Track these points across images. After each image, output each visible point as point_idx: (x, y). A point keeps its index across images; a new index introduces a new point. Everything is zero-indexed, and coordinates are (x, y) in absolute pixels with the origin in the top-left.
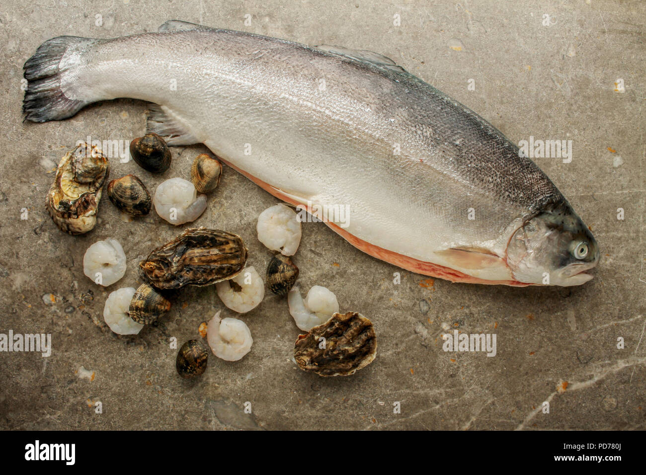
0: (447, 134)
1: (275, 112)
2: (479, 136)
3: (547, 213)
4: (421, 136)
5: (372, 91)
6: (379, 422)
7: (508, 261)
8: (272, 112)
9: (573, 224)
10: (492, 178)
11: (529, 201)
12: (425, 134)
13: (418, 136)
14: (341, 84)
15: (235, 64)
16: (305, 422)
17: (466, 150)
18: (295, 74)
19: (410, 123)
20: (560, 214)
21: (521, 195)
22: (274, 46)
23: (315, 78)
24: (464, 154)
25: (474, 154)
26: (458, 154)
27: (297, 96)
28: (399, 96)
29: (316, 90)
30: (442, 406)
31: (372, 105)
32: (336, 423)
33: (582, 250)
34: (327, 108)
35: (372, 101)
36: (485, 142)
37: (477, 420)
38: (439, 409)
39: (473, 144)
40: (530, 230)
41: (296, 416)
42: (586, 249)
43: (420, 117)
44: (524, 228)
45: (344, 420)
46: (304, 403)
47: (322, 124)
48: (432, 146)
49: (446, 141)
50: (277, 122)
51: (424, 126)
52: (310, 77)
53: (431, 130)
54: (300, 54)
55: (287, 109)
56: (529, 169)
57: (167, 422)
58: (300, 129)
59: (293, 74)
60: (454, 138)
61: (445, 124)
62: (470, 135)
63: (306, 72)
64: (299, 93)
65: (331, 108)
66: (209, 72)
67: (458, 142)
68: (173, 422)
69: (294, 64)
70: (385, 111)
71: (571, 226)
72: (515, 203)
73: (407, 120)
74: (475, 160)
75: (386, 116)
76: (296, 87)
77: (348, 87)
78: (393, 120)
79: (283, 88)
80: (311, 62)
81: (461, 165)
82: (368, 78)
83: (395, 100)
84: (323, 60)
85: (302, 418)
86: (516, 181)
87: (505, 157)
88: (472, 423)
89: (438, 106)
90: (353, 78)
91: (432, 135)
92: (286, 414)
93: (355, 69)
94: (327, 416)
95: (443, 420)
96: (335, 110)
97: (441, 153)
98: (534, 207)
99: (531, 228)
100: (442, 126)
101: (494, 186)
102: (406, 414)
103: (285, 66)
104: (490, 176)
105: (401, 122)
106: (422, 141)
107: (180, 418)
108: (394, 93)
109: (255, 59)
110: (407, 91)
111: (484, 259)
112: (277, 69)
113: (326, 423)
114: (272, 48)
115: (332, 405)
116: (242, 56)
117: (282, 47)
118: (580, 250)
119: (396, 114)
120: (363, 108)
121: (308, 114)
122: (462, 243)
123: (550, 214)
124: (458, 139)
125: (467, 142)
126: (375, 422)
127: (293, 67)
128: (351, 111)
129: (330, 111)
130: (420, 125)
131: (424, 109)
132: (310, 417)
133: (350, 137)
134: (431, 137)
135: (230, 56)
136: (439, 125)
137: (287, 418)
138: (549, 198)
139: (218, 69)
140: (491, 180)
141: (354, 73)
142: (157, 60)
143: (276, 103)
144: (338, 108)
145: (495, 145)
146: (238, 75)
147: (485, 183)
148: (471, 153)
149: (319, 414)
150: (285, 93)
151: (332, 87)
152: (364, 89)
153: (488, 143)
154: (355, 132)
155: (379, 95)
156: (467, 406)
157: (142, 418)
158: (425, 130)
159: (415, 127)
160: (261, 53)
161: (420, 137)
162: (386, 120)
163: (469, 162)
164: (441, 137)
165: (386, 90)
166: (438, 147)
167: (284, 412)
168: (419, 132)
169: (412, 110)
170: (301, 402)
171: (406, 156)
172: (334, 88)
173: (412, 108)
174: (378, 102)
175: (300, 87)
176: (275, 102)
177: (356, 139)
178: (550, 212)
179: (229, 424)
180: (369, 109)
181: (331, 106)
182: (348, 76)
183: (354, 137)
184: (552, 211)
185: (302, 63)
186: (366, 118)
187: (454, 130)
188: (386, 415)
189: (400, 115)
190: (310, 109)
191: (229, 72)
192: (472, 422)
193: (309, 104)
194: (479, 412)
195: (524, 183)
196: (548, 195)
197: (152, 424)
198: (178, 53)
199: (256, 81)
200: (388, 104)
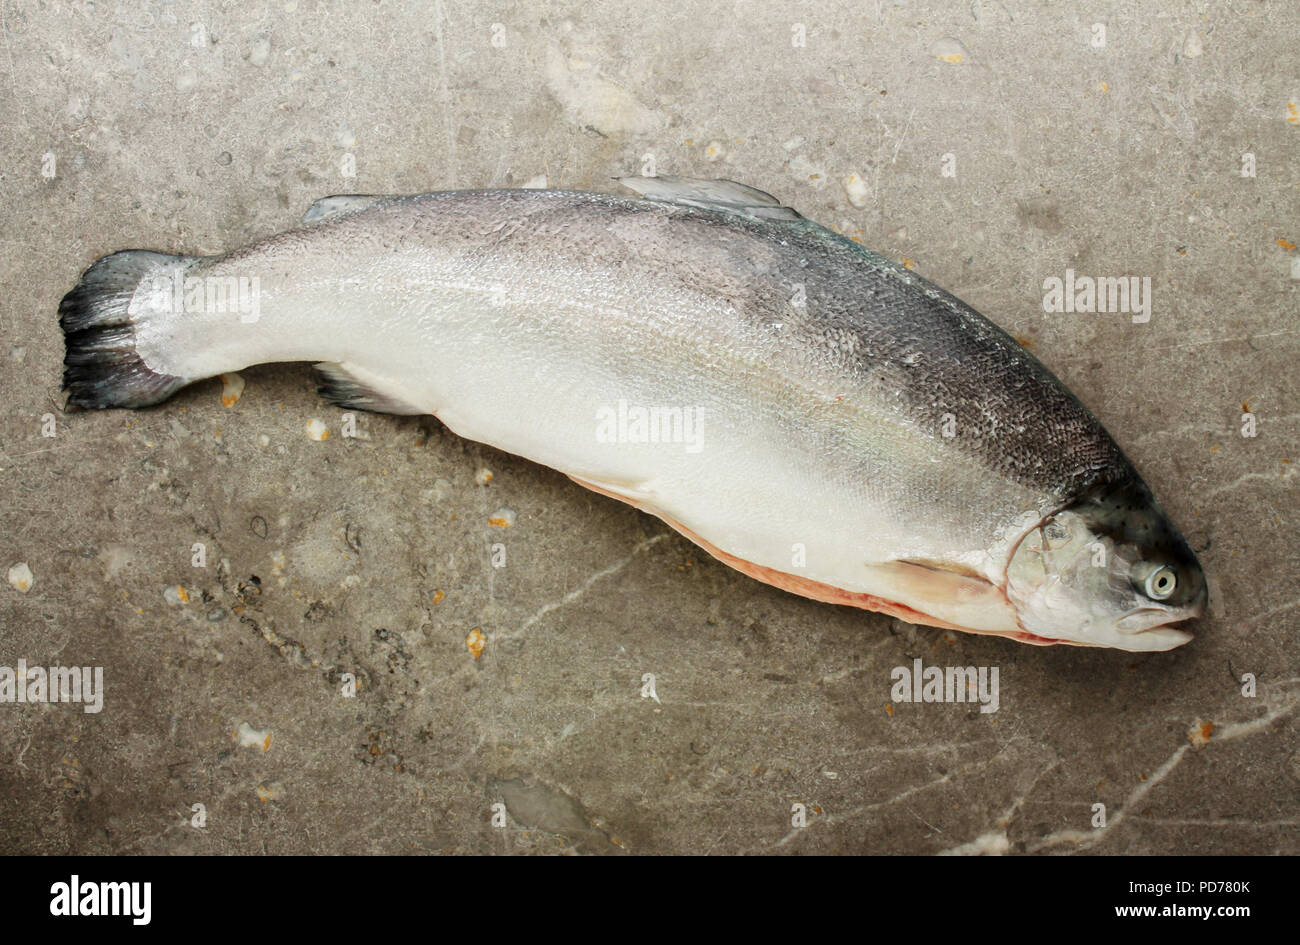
0: (888, 343)
1: (556, 336)
2: (954, 345)
3: (1092, 504)
4: (837, 351)
5: (734, 273)
6: (827, 813)
7: (1010, 592)
8: (548, 337)
9: (1146, 527)
10: (981, 429)
11: (1054, 477)
12: (845, 347)
13: (830, 353)
14: (671, 267)
15: (464, 258)
16: (681, 817)
17: (928, 374)
18: (581, 258)
19: (813, 329)
20: (1118, 507)
21: (1039, 464)
22: (534, 207)
23: (621, 259)
24: (923, 383)
25: (944, 382)
26: (911, 382)
27: (591, 301)
28: (788, 275)
29: (625, 285)
30: (953, 779)
31: (736, 301)
32: (744, 817)
33: (1163, 582)
34: (651, 317)
35: (734, 292)
36: (966, 359)
37: (1027, 804)
38: (947, 784)
39: (942, 362)
40: (1055, 535)
41: (663, 806)
42: (1172, 581)
43: (832, 315)
44: (1042, 530)
45: (759, 810)
46: (677, 779)
47: (646, 349)
48: (859, 369)
49: (886, 360)
50: (561, 356)
51: (841, 331)
52: (611, 259)
53: (855, 338)
54: (586, 216)
55: (576, 328)
56: (1061, 413)
57: (414, 826)
58: (607, 363)
59: (578, 259)
60: (903, 352)
61: (884, 324)
62: (937, 345)
63: (602, 252)
64: (595, 294)
65: (659, 316)
66: (417, 281)
67: (910, 360)
68: (424, 824)
69: (577, 238)
70: (762, 310)
71: (1141, 532)
72: (1025, 480)
73: (808, 322)
74: (945, 394)
75: (767, 320)
76: (588, 283)
77: (687, 269)
78: (779, 326)
79: (564, 289)
80: (610, 229)
81: (918, 404)
82: (724, 245)
83: (781, 284)
84: (631, 221)
85: (675, 808)
86: (1029, 436)
87: (1008, 388)
88: (1017, 811)
89: (870, 288)
90: (694, 251)
91: (858, 348)
92: (645, 801)
93: (695, 230)
94: (725, 803)
95: (956, 806)
96: (666, 319)
97: (877, 383)
98: (1066, 488)
99: (1057, 530)
100: (878, 329)
101: (983, 445)
102: (881, 795)
103: (560, 246)
104: (976, 425)
105: (796, 329)
106: (840, 362)
107: (438, 817)
108: (777, 271)
109: (500, 241)
110: (803, 263)
111: (962, 586)
112: (546, 253)
113: (722, 817)
114: (529, 213)
115: (734, 782)
116: (474, 240)
117: (549, 207)
118: (1157, 582)
119: (785, 312)
120: (719, 309)
121: (618, 332)
122: (923, 552)
123: (1098, 506)
124: (911, 352)
125: (929, 358)
126: (820, 812)
127: (577, 244)
128: (698, 316)
129: (658, 321)
130: (833, 330)
131: (839, 296)
132: (691, 806)
133: (702, 366)
134: (856, 351)
135: (452, 244)
136: (871, 328)
137: (647, 810)
138: (1096, 474)
139: (433, 274)
140: (977, 432)
141: (695, 240)
142: (316, 280)
143: (555, 320)
144: (672, 314)
145: (989, 363)
146: (473, 278)
147: (966, 439)
148: (938, 379)
149: (709, 800)
150: (569, 299)
151: (656, 274)
152: (718, 270)
153: (975, 358)
154: (709, 356)
155: (749, 279)
156: (1004, 777)
157: (365, 820)
158: (843, 339)
159: (825, 334)
160: (510, 228)
161: (834, 353)
162: (765, 327)
163: (933, 397)
164: (877, 351)
165: (761, 268)
166: (872, 371)
167: (640, 798)
168: (833, 344)
169: (816, 302)
170: (672, 778)
171: (812, 393)
172: (660, 275)
173: (816, 298)
174: (747, 293)
175: (595, 282)
176: (552, 318)
177: (713, 369)
178: (1098, 500)
179: (534, 824)
180: (731, 309)
181: (657, 311)
182: (683, 246)
183: (709, 365)
184: (1102, 500)
185: (593, 234)
186: (726, 327)
187: (902, 336)
188: (842, 798)
189: (792, 314)
190: (618, 322)
191: (457, 275)
192: (1017, 808)
193: (616, 313)
194: (1031, 787)
195: (1046, 441)
196: (1097, 467)
197: (385, 831)
198: (351, 259)
199: (510, 282)
200: (768, 296)
